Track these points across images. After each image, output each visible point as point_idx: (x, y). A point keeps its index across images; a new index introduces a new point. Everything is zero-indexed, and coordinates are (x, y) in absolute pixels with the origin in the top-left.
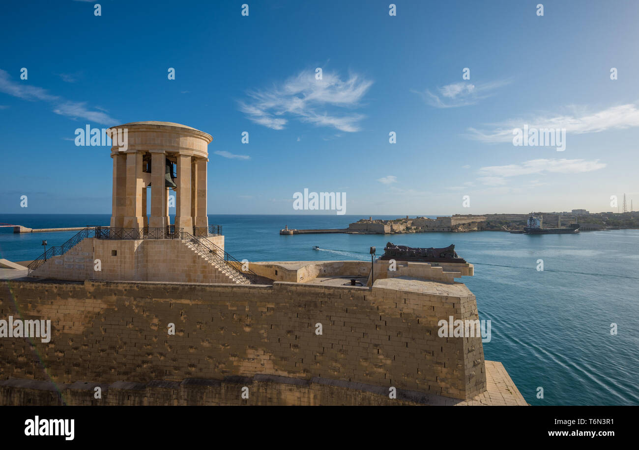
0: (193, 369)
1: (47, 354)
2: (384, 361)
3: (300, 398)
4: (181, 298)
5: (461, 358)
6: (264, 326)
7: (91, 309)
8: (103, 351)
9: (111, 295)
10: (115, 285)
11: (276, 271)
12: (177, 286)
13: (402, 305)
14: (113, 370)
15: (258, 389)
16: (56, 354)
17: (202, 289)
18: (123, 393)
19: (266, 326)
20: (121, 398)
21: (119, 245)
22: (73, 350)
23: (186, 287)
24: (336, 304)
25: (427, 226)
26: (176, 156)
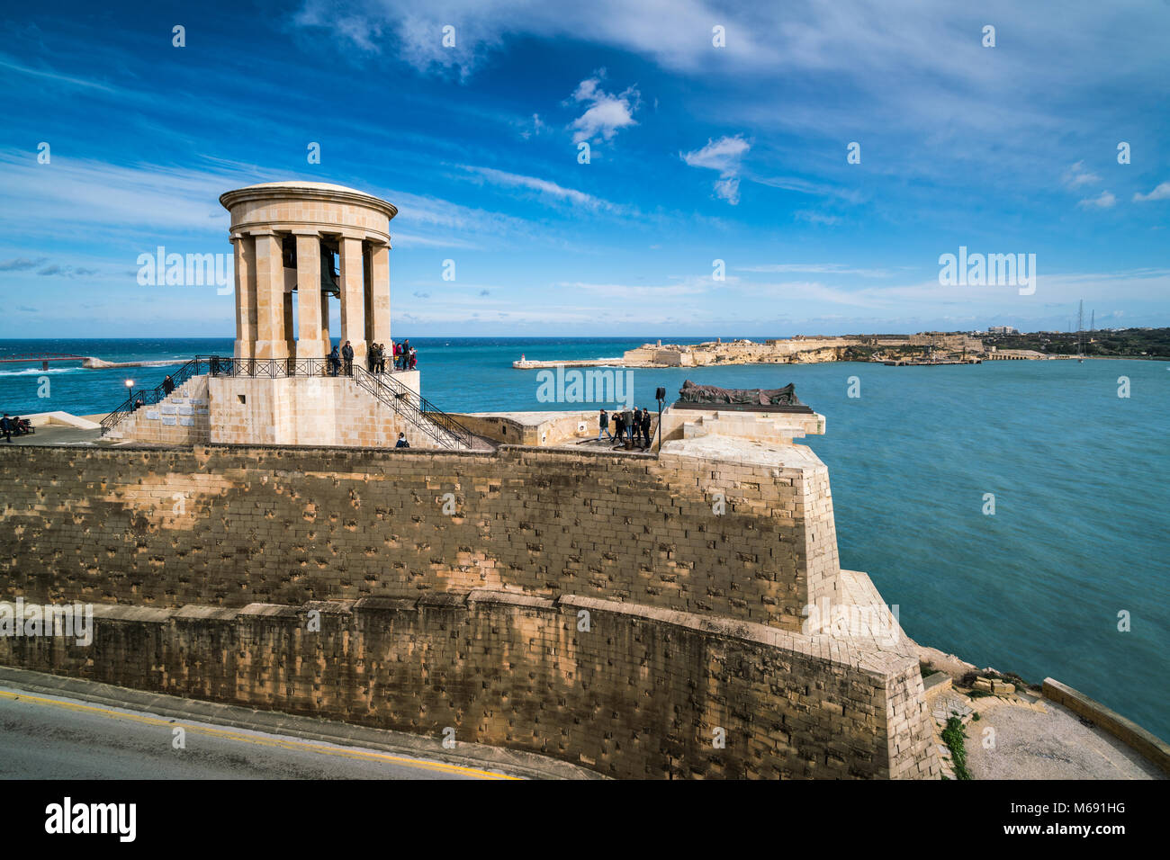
0: (374, 583)
1: (136, 564)
2: (676, 570)
3: (543, 628)
4: (350, 471)
5: (803, 567)
6: (484, 515)
7: (206, 490)
8: (225, 556)
9: (238, 467)
10: (244, 451)
11: (504, 428)
12: (343, 452)
13: (706, 482)
14: (244, 587)
15: (477, 614)
16: (150, 563)
17: (384, 456)
18: (262, 622)
19: (487, 515)
20: (258, 629)
21: (249, 386)
22: (178, 556)
23: (359, 454)
24: (599, 480)
25: (750, 354)
26: (337, 238)
